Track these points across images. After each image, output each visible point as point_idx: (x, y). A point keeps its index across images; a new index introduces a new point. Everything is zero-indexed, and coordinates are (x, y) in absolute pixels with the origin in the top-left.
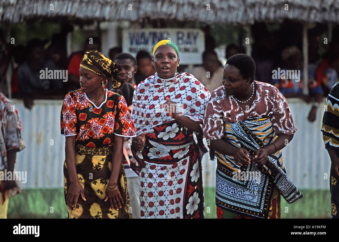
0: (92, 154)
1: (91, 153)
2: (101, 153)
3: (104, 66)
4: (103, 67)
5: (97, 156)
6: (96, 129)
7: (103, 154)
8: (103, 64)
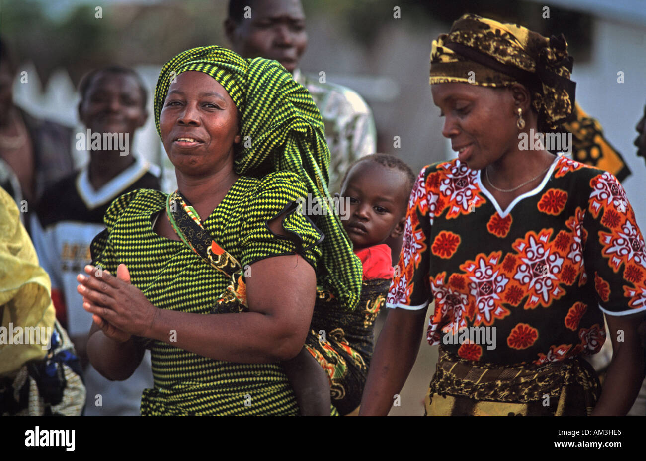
0: (473, 398)
1: (471, 393)
2: (506, 393)
3: (497, 50)
4: (497, 55)
5: (491, 403)
6: (483, 289)
7: (514, 395)
8: (493, 45)
